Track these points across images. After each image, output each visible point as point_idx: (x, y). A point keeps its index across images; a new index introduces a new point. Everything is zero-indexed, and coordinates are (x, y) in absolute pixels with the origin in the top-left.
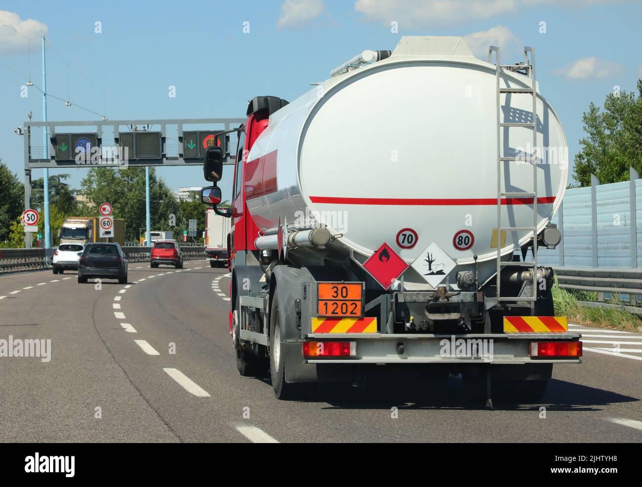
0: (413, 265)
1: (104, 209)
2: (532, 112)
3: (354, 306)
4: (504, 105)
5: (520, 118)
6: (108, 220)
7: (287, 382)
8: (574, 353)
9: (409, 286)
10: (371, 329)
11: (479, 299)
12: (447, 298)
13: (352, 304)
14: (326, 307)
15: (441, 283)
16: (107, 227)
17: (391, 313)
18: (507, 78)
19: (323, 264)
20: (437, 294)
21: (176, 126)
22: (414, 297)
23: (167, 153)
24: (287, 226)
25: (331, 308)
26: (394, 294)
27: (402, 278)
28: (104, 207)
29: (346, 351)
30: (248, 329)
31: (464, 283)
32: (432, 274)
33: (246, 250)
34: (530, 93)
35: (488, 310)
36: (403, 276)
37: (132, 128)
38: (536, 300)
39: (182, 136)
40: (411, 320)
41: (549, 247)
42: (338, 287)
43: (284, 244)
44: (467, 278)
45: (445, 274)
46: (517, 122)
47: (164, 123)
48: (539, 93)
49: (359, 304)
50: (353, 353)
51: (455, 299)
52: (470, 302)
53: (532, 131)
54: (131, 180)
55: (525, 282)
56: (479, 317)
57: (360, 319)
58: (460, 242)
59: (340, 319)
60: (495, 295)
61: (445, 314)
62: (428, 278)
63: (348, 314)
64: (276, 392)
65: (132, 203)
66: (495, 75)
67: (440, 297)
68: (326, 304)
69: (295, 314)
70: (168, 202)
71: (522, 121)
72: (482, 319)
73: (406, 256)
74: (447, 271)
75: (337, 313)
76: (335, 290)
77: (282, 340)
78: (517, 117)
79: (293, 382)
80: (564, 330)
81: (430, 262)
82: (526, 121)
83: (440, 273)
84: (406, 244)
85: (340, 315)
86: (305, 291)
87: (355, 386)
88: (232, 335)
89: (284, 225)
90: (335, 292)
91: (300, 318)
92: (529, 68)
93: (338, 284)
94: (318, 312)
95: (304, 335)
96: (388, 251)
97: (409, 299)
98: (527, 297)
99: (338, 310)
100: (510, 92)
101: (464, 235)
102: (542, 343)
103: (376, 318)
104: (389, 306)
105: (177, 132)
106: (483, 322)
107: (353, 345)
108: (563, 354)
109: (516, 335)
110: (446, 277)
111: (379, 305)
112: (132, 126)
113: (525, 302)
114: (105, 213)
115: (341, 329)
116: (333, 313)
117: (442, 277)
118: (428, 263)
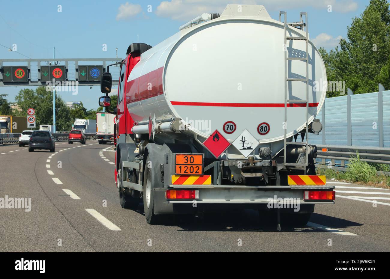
0: (233, 144)
1: (30, 112)
2: (306, 51)
3: (197, 168)
4: (288, 47)
5: (298, 55)
6: (32, 118)
7: (155, 213)
8: (330, 197)
9: (230, 156)
10: (208, 183)
11: (274, 165)
12: (255, 163)
13: (196, 167)
14: (181, 169)
15: (250, 154)
16: (31, 121)
17: (220, 172)
18: (290, 31)
19: (174, 142)
20: (248, 161)
21: (74, 63)
22: (234, 163)
23: (68, 78)
24: (155, 119)
25: (183, 169)
26: (222, 161)
27: (227, 151)
28: (30, 110)
29: (193, 196)
30: (128, 181)
31: (264, 155)
32: (245, 149)
33: (126, 134)
34: (304, 39)
35: (278, 171)
36: (227, 150)
37: (48, 63)
38: (307, 165)
39: (77, 68)
40: (232, 177)
41: (315, 133)
42: (188, 157)
43: (153, 130)
44: (266, 151)
45: (252, 149)
46: (296, 57)
47: (67, 60)
48: (309, 40)
49: (201, 167)
50: (197, 197)
51: (258, 164)
52: (267, 166)
53: (306, 63)
54: (43, 97)
55: (300, 154)
56: (273, 175)
57: (201, 176)
58: (262, 130)
59: (189, 176)
60: (283, 162)
61: (253, 173)
62: (242, 152)
63: (194, 173)
64: (147, 220)
65: (44, 109)
66: (284, 29)
67: (250, 163)
68: (180, 167)
69: (160, 173)
70: (63, 109)
71: (299, 56)
72: (275, 176)
73: (229, 138)
74: (254, 147)
75: (187, 173)
76: (186, 158)
77: (152, 188)
78: (296, 54)
79: (158, 214)
80: (324, 183)
81: (243, 142)
82: (301, 57)
83: (250, 148)
84: (229, 131)
85: (189, 173)
86: (167, 159)
87: (197, 217)
88: (117, 184)
89: (153, 119)
90: (186, 160)
91: (163, 175)
92: (303, 25)
93: (188, 155)
94: (175, 172)
95: (167, 186)
96: (218, 135)
97: (230, 164)
98: (302, 163)
99: (188, 171)
100: (292, 39)
101: (264, 125)
102: (311, 191)
103: (211, 175)
104: (219, 168)
105: (75, 66)
106: (276, 178)
107: (197, 192)
108: (323, 198)
109: (296, 187)
110: (253, 151)
111: (213, 168)
112: (48, 62)
113: (300, 167)
114: (30, 114)
115: (190, 182)
116: (184, 172)
117: (251, 151)
118: (242, 143)
